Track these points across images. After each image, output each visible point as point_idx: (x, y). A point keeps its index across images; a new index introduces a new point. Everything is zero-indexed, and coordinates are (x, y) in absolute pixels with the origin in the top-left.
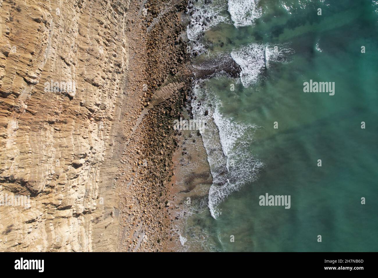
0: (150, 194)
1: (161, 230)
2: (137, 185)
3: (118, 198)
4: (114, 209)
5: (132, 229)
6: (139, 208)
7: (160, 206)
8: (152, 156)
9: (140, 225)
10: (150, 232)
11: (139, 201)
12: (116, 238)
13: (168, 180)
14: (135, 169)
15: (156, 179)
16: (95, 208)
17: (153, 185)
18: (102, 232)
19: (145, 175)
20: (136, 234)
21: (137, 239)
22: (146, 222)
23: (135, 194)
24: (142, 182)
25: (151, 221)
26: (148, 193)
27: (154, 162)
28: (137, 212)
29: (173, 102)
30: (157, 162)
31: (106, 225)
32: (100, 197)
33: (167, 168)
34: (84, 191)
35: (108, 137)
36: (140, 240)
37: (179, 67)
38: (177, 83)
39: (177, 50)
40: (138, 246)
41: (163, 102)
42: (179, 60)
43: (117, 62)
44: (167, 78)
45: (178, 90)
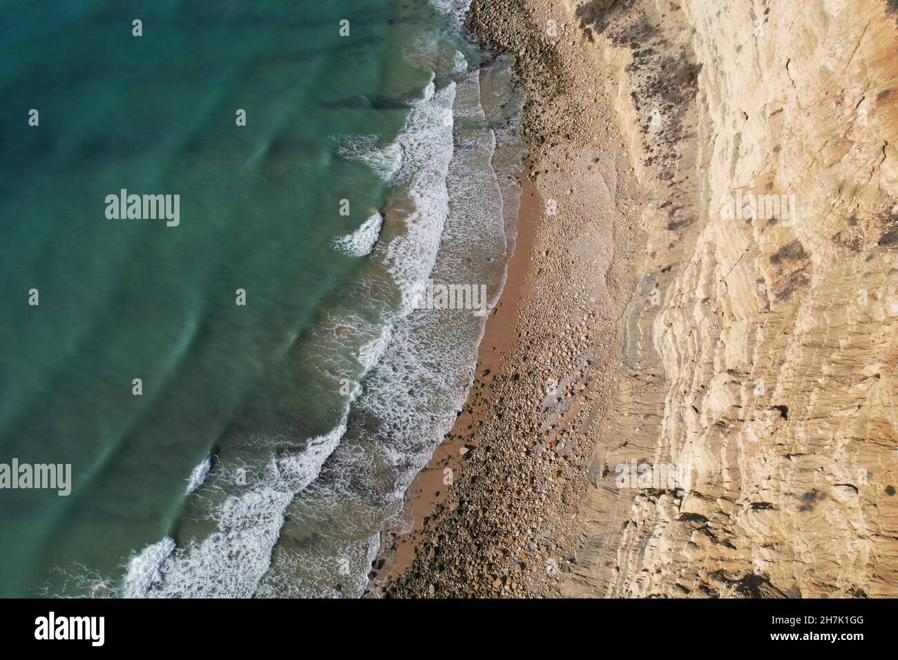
0: (500, 492)
1: (502, 399)
2: (524, 525)
3: (582, 508)
4: (598, 483)
5: (569, 424)
6: (538, 465)
7: (485, 454)
8: (460, 590)
9: (546, 425)
10: (529, 403)
11: (532, 482)
12: (611, 412)
13: (443, 508)
14: (517, 569)
15: (471, 523)
16: (637, 498)
17: (485, 511)
18: (636, 436)
19: (497, 543)
20: (563, 409)
21: (563, 397)
22: (531, 429)
23: (537, 502)
24: (509, 527)
25: (517, 427)
26: (504, 495)
27: (462, 571)
28: (544, 459)
30: (453, 568)
31: (623, 450)
32: (621, 523)
33: (435, 541)
34: (647, 550)
36: (558, 392)
40: (567, 382)
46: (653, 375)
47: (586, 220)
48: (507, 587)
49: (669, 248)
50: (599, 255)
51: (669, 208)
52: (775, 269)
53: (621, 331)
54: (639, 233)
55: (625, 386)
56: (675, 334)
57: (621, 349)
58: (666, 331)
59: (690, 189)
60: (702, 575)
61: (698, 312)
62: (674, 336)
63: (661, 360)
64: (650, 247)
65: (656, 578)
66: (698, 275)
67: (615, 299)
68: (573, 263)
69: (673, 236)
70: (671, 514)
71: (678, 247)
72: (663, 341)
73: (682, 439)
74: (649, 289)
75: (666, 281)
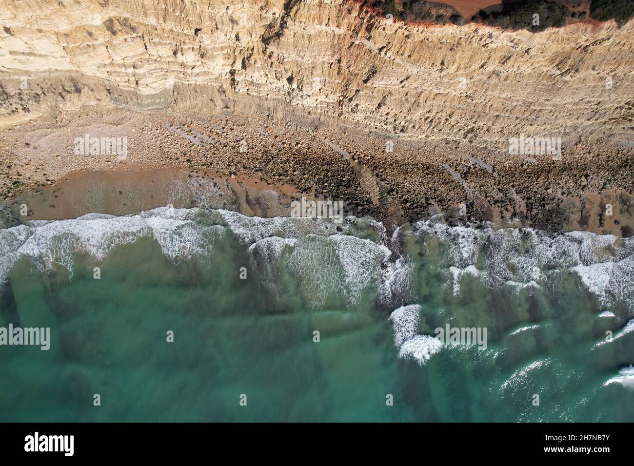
0: (247, 155)
1: (202, 165)
2: (259, 140)
3: (245, 116)
4: (232, 110)
5: (206, 130)
6: (230, 140)
7: (232, 166)
8: (293, 161)
9: (210, 140)
10: (201, 151)
12: (197, 110)
13: (262, 178)
14: (278, 139)
15: (264, 164)
16: (237, 90)
17: (257, 159)
18: (207, 96)
19: (270, 150)
20: (200, 134)
21: (193, 135)
22: (214, 147)
23: (247, 137)
24: (262, 147)
25: (215, 154)
26: (249, 152)
27: (285, 162)
28: (227, 138)
29: (356, 190)
30: (285, 166)
31: (215, 100)
32: (248, 96)
33: (277, 177)
34: (258, 82)
35: (319, 111)
36: (191, 138)
37: (398, 201)
38: (379, 197)
39: (418, 200)
40: (185, 135)
41: (356, 178)
42: (406, 201)
43: (407, 129)
44: (386, 185)
45: (370, 197)
46: (173, 92)
48: (286, 141)
49: (94, 91)
50: (103, 132)
51: (64, 94)
52: (120, 32)
53: (150, 112)
54: (82, 111)
55: (181, 105)
56: (152, 82)
57: (160, 111)
58: (150, 87)
59: (47, 82)
61: (140, 71)
62: (153, 82)
63: (165, 89)
64: (94, 103)
66: (118, 72)
67: (130, 118)
69: (85, 90)
70: (242, 74)
71: (93, 87)
72: (156, 88)
73: (207, 73)
74: (123, 100)
75: (117, 91)
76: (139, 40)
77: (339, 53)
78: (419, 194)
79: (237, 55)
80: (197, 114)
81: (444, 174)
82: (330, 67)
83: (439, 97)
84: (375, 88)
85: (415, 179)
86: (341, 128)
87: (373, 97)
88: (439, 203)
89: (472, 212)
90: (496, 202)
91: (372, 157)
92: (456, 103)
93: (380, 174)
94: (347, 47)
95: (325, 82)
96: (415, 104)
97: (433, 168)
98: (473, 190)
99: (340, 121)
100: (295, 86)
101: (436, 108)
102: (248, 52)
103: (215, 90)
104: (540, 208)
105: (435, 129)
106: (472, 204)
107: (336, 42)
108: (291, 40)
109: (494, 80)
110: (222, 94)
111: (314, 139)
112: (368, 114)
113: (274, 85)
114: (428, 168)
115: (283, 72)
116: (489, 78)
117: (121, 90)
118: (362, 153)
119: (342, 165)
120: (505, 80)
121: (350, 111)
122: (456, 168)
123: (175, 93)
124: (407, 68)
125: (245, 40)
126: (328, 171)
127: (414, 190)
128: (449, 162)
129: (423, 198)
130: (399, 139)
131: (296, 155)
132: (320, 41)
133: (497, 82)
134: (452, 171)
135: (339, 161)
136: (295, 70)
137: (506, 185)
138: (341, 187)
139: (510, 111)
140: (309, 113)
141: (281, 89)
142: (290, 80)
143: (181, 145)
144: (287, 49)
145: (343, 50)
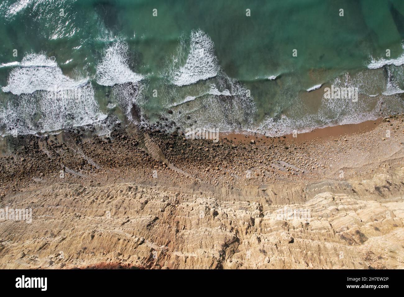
0: (244, 158)
1: (276, 146)
2: (237, 170)
3: (249, 186)
4: (259, 189)
5: (277, 173)
6: (258, 167)
7: (255, 149)
8: (210, 158)
9: (273, 165)
10: (279, 156)
11: (252, 167)
12: (286, 186)
13: (232, 142)
14: (223, 172)
15: (231, 153)
16: (258, 203)
17: (236, 156)
18: (280, 197)
19: (228, 163)
20: (282, 169)
21: (286, 167)
22: (270, 161)
24: (235, 165)
25: (268, 156)
26: (244, 160)
27: (216, 156)
28: (261, 169)
29: (162, 142)
30: (215, 153)
31: (273, 194)
32: (248, 200)
33: (221, 144)
34: (241, 210)
35: (194, 196)
36: (287, 165)
37: (131, 138)
38: (145, 139)
39: (116, 141)
40: (293, 167)
41: (162, 151)
42: (125, 138)
43: (127, 190)
44: (140, 149)
45: (151, 138)
46: (305, 197)
47: (370, 151)
49: (365, 190)
50: (354, 162)
51: (388, 185)
52: (354, 233)
53: (321, 180)
54: (372, 175)
55: (298, 188)
56: (323, 201)
57: (313, 182)
58: (323, 198)
60: (236, 228)
61: (333, 207)
62: (321, 201)
63: (312, 198)
64: (364, 182)
65: (233, 215)
66: (350, 204)
67: (335, 174)
68: (346, 152)
69: (372, 190)
70: (254, 215)
71: (367, 193)
72: (319, 197)
74: (343, 186)
75: (348, 192)
76: (338, 230)
77: (177, 237)
78: (116, 145)
79: (258, 227)
80: (285, 183)
81: (99, 161)
82: (185, 226)
83: (101, 214)
84: (149, 215)
85: (120, 156)
86: (178, 186)
87: (151, 208)
88: (101, 140)
89: (77, 137)
90: (61, 146)
91: (152, 167)
92: (89, 211)
93: (146, 156)
94: (171, 242)
95: (189, 215)
96: (119, 207)
97: (108, 165)
98: (78, 153)
99: (178, 190)
100: (212, 210)
101: (104, 206)
102: (250, 230)
103: (274, 202)
104: (28, 146)
105: (106, 191)
106: (77, 143)
107: (180, 246)
108: (216, 242)
109: (55, 231)
110: (268, 200)
111: (197, 175)
112: (156, 197)
113: (229, 209)
114: (111, 164)
115: (221, 219)
116: (60, 232)
117: (345, 193)
118: (160, 169)
119: (174, 159)
120: (47, 231)
121: (170, 198)
122: (91, 167)
123: (304, 196)
124: (123, 231)
125: (253, 238)
126: (184, 153)
127: (120, 147)
128: (96, 170)
129: (113, 143)
130: (134, 183)
131: (209, 162)
132: (193, 244)
133: (54, 230)
134: (94, 165)
135: (176, 162)
136: (212, 221)
137: (55, 159)
138: (173, 143)
139: (47, 210)
140: (201, 194)
141: (224, 207)
142: (216, 214)
143: (294, 159)
144: (219, 235)
145: (174, 240)
